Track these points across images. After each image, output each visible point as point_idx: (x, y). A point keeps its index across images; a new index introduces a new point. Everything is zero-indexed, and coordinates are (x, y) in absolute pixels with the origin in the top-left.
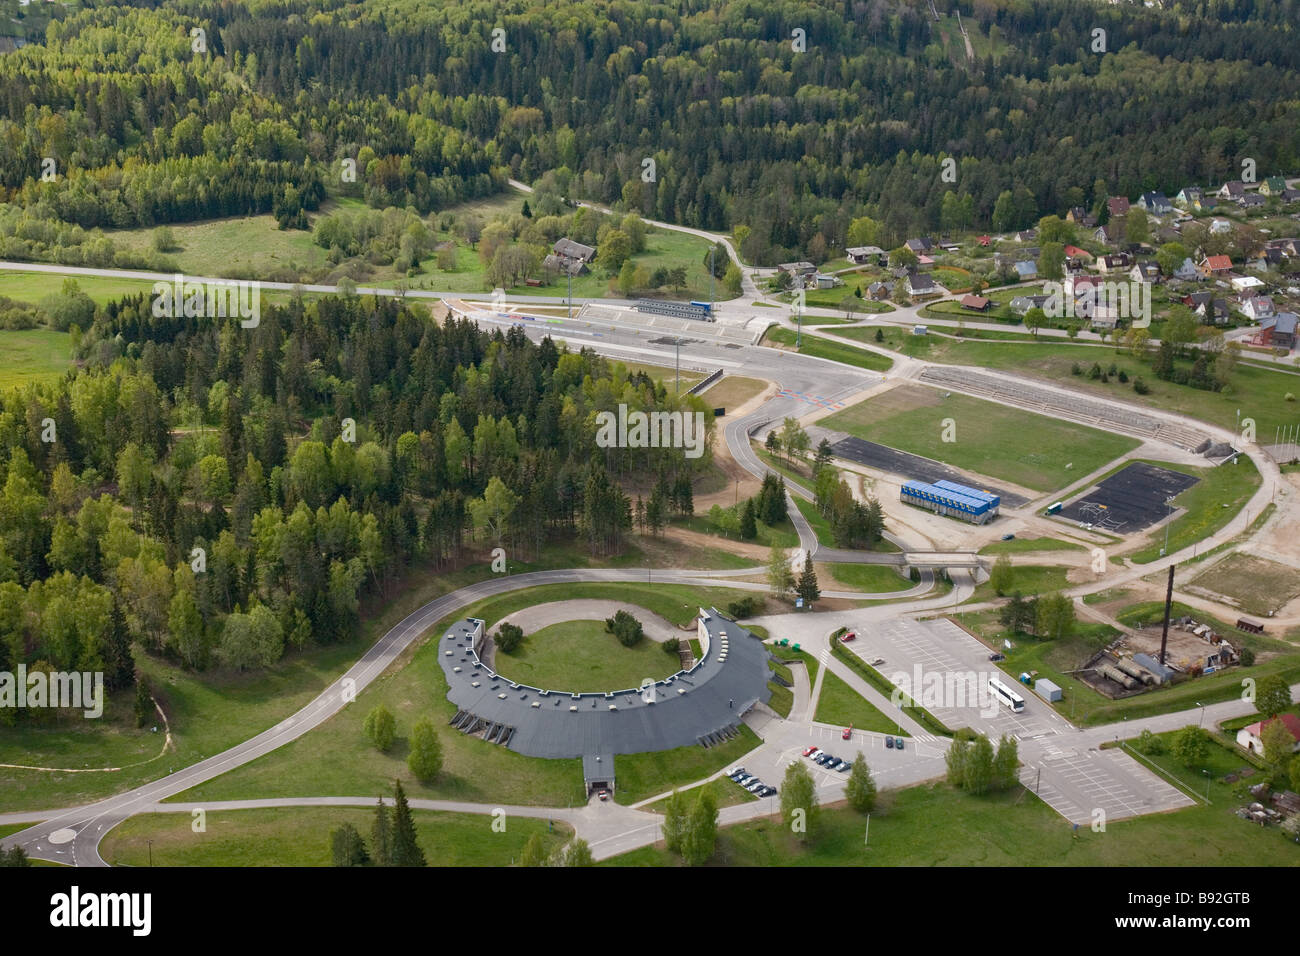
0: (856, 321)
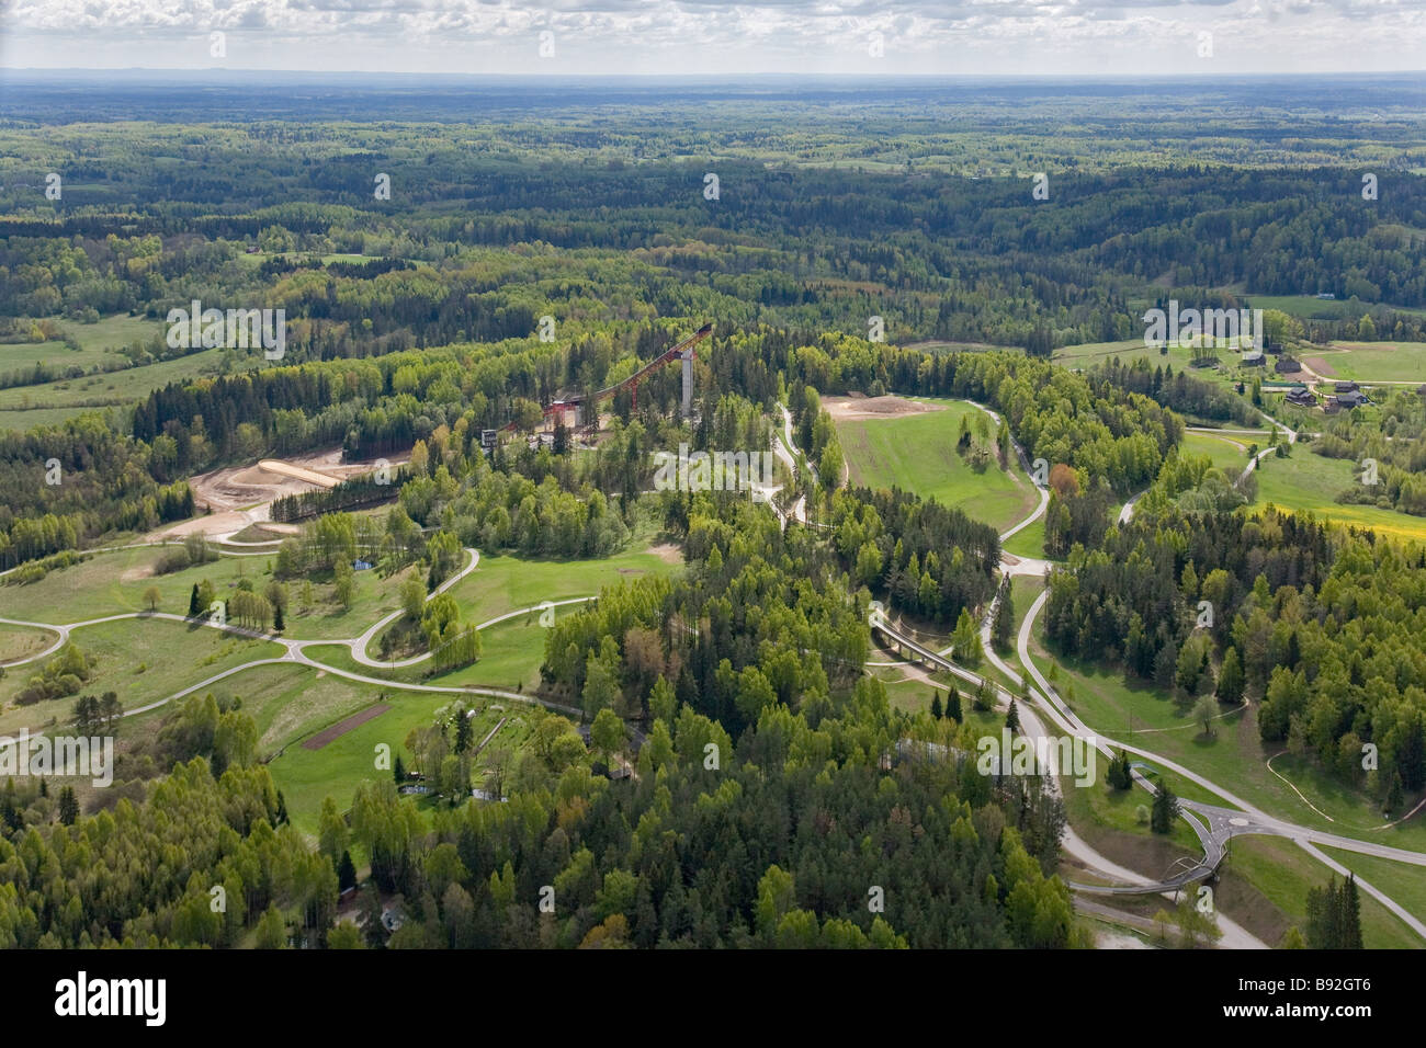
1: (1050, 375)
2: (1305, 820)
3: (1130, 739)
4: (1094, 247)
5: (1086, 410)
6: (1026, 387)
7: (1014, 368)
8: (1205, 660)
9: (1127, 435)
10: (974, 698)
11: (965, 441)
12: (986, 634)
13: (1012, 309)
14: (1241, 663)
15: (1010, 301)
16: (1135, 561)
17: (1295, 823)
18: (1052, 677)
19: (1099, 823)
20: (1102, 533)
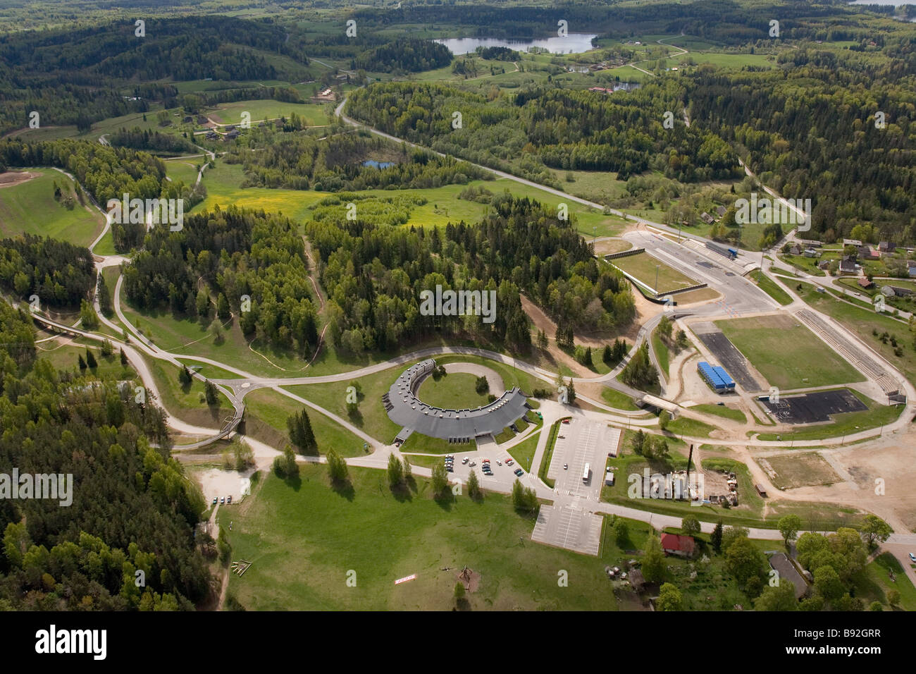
0: (799, 277)
1: (94, 151)
2: (273, 374)
3: (184, 351)
4: (97, 64)
5: (117, 167)
6: (82, 160)
7: (74, 149)
8: (209, 299)
9: (141, 178)
10: (100, 348)
11: (58, 193)
12: (97, 307)
13: (64, 106)
14: (226, 299)
15: (62, 102)
16: (163, 254)
17: (271, 377)
18: (137, 325)
19: (182, 406)
20: (143, 238)
